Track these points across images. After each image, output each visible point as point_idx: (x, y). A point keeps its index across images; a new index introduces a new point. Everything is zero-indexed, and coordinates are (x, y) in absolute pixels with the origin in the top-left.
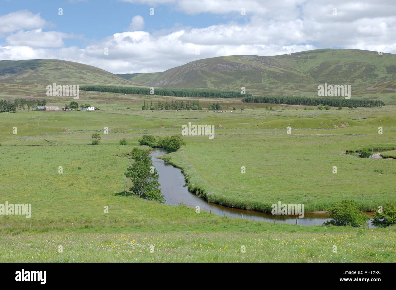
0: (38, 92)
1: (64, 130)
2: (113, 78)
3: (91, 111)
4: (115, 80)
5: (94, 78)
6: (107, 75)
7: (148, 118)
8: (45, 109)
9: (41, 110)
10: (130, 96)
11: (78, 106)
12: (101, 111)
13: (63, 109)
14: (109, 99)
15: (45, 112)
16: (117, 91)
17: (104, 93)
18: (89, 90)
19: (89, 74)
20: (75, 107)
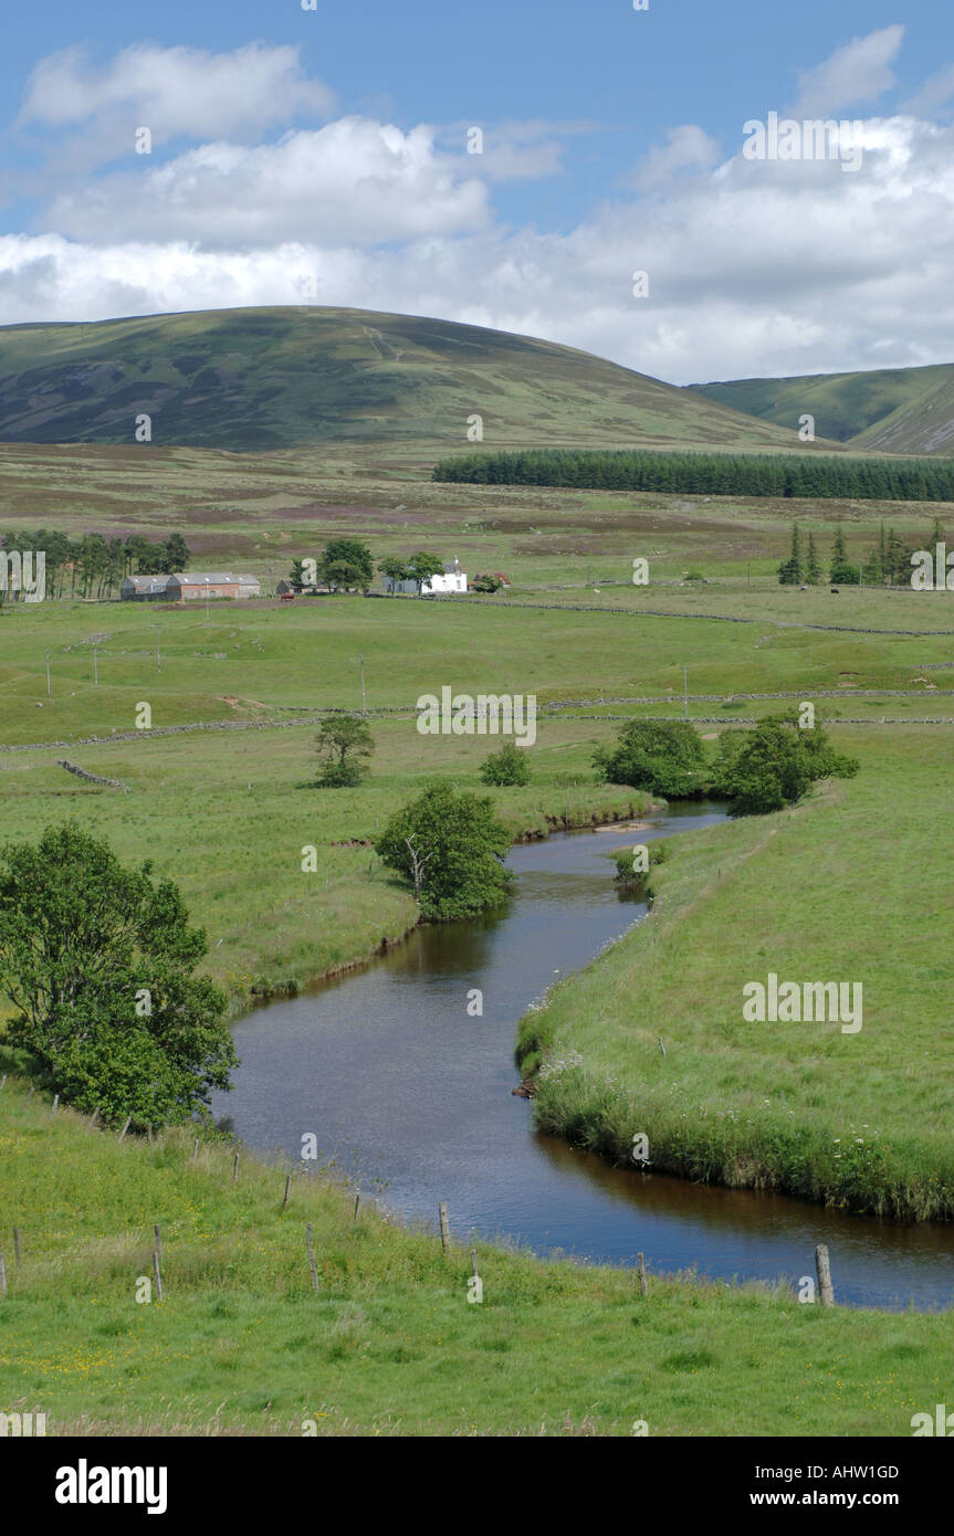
0: (181, 499)
1: (228, 707)
2: (658, 406)
3: (451, 598)
4: (673, 416)
5: (545, 410)
6: (624, 392)
7: (786, 629)
8: (172, 592)
9: (151, 597)
10: (733, 509)
11: (367, 570)
12: (512, 594)
13: (282, 588)
14: (597, 527)
15: (172, 608)
16: (660, 480)
17: (579, 494)
18: (492, 481)
19: (517, 389)
20: (354, 577)
